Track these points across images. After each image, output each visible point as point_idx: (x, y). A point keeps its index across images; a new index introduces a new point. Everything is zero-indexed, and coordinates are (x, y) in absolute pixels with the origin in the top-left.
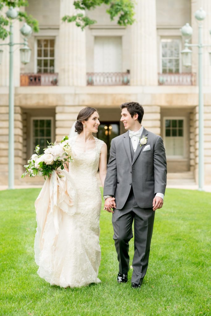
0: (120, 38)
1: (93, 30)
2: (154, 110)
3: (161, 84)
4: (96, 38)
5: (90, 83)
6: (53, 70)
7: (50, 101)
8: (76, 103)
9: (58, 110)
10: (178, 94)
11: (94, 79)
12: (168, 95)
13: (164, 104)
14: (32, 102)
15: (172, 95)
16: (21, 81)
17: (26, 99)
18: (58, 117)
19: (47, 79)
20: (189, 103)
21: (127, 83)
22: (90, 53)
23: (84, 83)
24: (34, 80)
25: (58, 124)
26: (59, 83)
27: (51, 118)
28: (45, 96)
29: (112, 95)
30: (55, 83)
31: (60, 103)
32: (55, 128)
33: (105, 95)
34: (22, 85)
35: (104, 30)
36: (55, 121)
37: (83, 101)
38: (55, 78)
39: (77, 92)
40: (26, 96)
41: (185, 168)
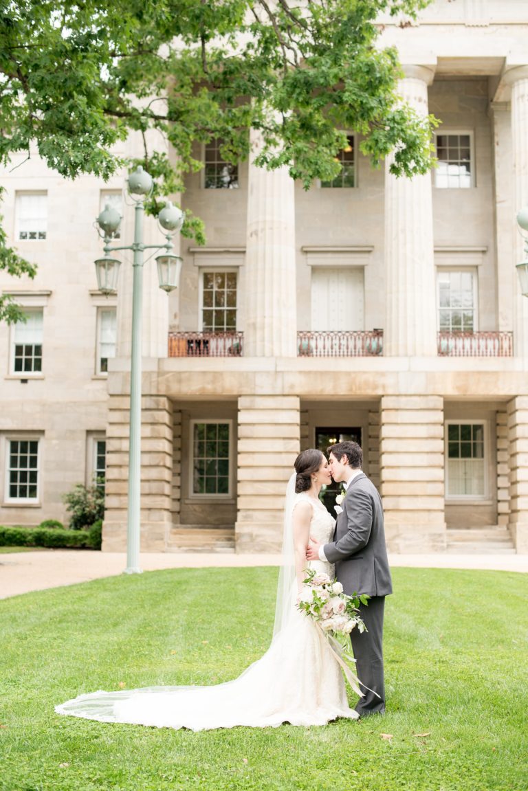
0: (361, 269)
1: (309, 255)
2: (431, 405)
3: (442, 353)
4: (315, 269)
5: (304, 352)
6: (235, 329)
7: (228, 387)
8: (278, 391)
9: (242, 403)
10: (479, 373)
11: (313, 344)
12: (458, 374)
13: (451, 391)
14: (192, 388)
15: (467, 374)
16: (170, 349)
17: (180, 381)
18: (242, 417)
19: (221, 343)
20: (501, 390)
21: (378, 352)
22: (304, 297)
23: (294, 351)
24: (197, 347)
25: (242, 431)
26: (245, 351)
27: (229, 422)
28: (217, 375)
29: (348, 373)
30: (236, 351)
31: (246, 390)
32: (237, 438)
33: (335, 375)
34: (172, 353)
35: (330, 255)
36: (236, 425)
37: (292, 386)
38: (236, 342)
39: (278, 369)
40: (179, 377)
41: (486, 518)
